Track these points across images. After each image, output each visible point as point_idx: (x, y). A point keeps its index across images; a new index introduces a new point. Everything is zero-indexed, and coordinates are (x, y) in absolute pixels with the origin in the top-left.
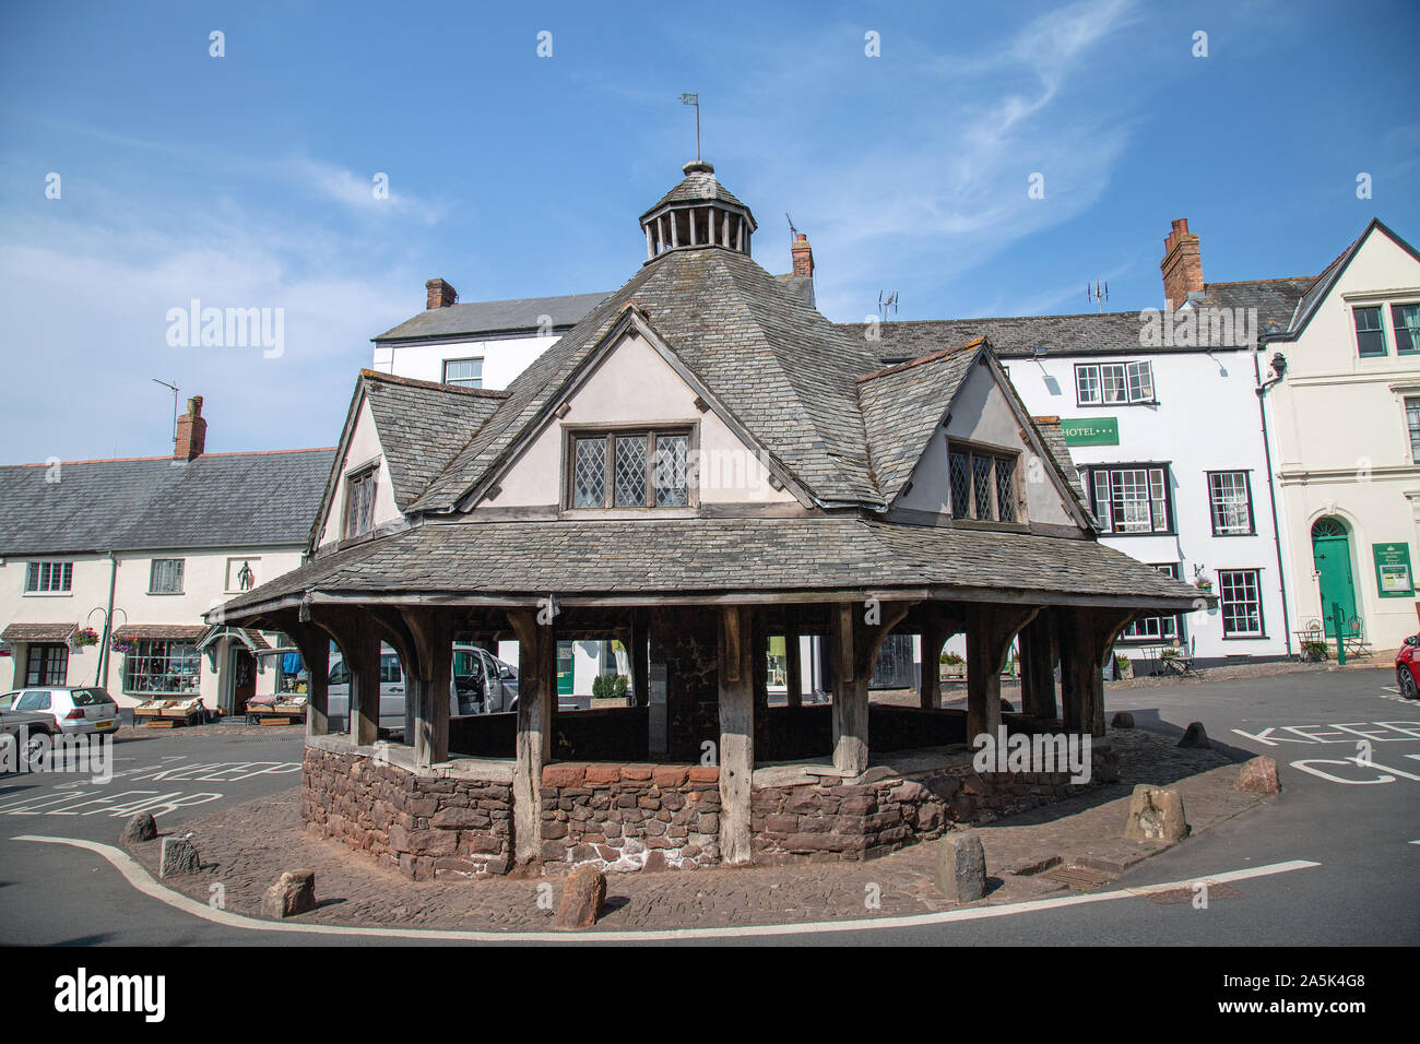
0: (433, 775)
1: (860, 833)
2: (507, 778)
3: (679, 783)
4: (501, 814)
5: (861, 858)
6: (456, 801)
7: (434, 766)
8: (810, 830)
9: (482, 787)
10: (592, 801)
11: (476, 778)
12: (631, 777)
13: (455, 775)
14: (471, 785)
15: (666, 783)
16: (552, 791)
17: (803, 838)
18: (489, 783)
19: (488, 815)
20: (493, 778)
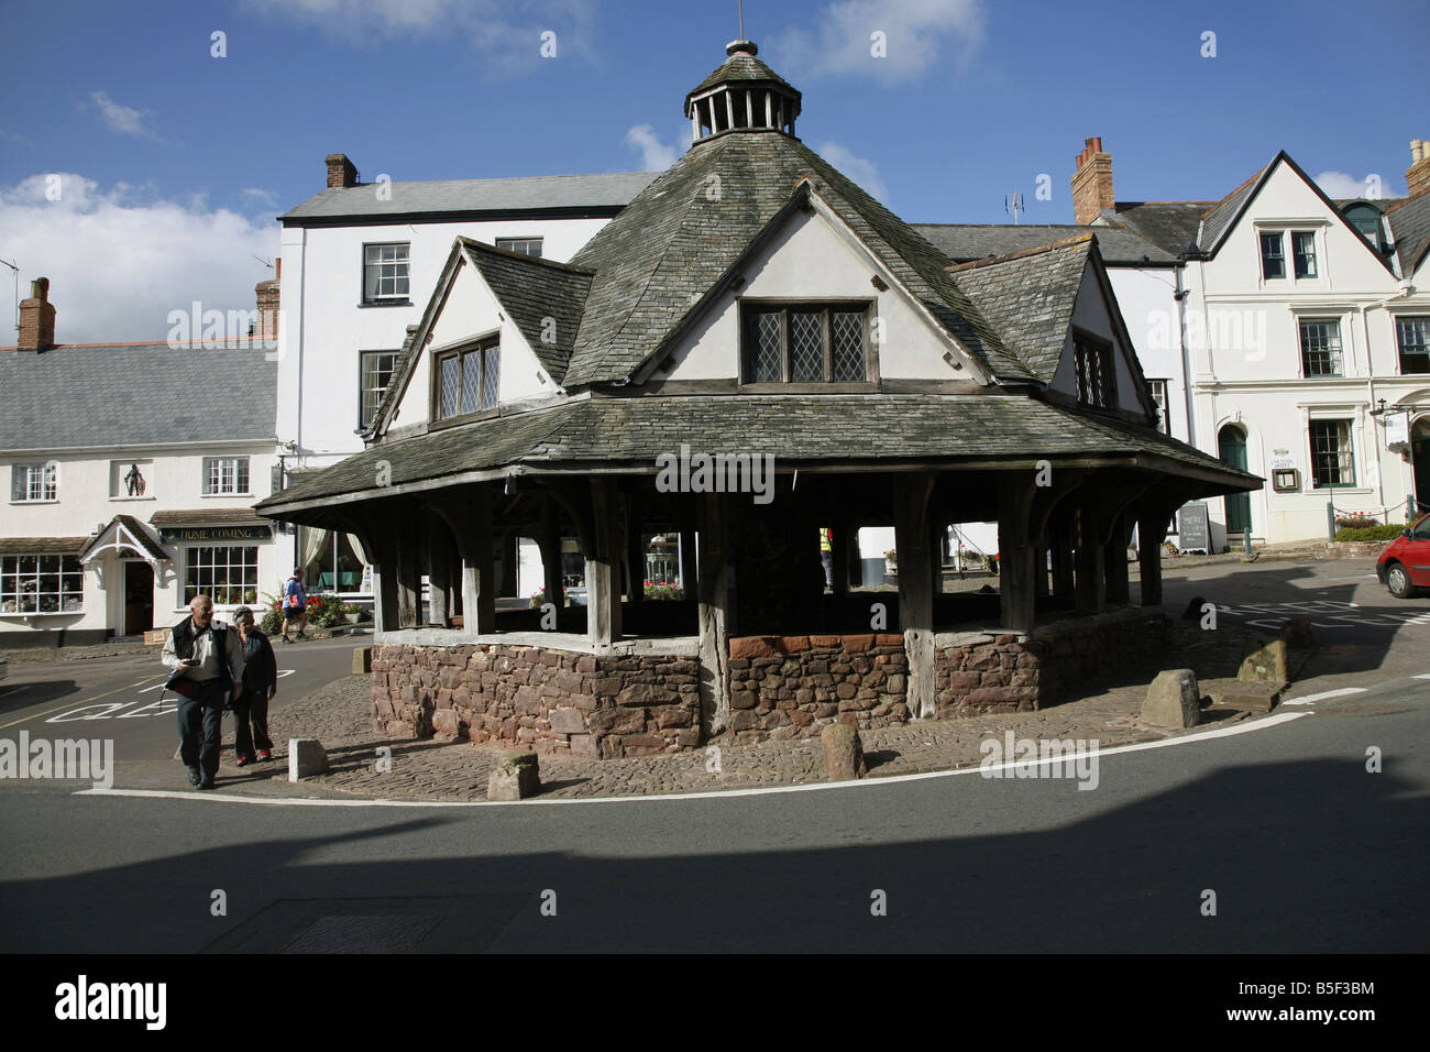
0: (614, 653)
1: (1034, 684)
2: (692, 653)
3: (867, 647)
4: (691, 687)
5: (1036, 707)
6: (642, 678)
7: (615, 644)
8: (990, 685)
9: (669, 662)
10: (783, 670)
11: (659, 654)
12: (822, 644)
13: (639, 652)
14: (656, 660)
15: (854, 648)
16: (743, 662)
17: (982, 692)
18: (674, 657)
19: (676, 690)
20: (677, 653)
